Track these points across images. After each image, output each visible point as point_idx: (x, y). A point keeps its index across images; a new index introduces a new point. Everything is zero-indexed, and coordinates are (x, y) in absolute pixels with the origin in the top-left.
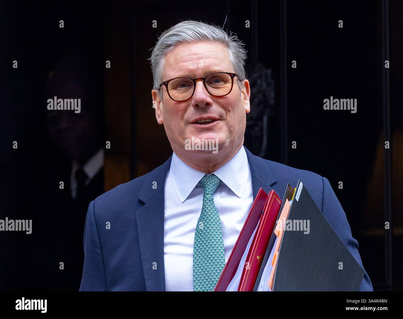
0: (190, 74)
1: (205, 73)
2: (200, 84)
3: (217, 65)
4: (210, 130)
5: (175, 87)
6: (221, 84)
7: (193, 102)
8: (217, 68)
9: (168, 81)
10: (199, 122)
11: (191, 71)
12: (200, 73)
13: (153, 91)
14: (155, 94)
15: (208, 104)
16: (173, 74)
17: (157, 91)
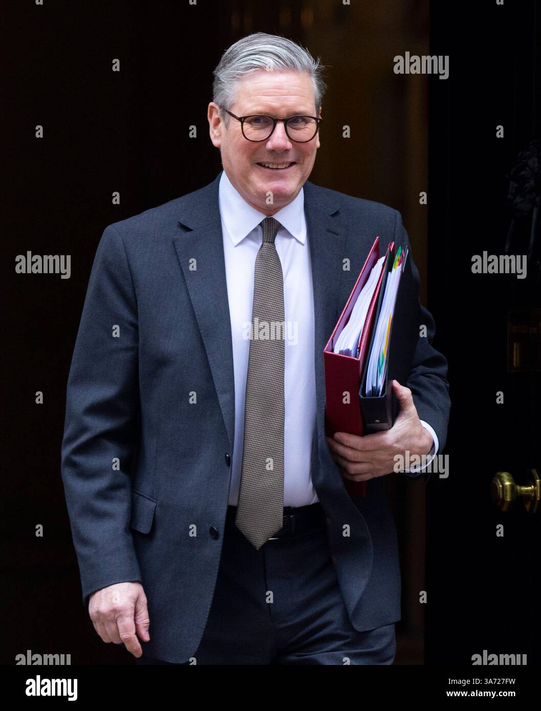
0: (272, 112)
1: (288, 114)
2: (280, 127)
3: (302, 105)
4: (282, 177)
5: (250, 122)
6: (301, 125)
7: (269, 145)
8: (302, 109)
9: (245, 118)
10: (271, 166)
11: (273, 109)
12: (283, 113)
13: (211, 104)
14: (212, 107)
15: (286, 151)
16: (250, 107)
17: (217, 107)
